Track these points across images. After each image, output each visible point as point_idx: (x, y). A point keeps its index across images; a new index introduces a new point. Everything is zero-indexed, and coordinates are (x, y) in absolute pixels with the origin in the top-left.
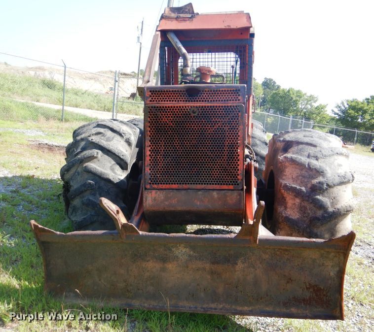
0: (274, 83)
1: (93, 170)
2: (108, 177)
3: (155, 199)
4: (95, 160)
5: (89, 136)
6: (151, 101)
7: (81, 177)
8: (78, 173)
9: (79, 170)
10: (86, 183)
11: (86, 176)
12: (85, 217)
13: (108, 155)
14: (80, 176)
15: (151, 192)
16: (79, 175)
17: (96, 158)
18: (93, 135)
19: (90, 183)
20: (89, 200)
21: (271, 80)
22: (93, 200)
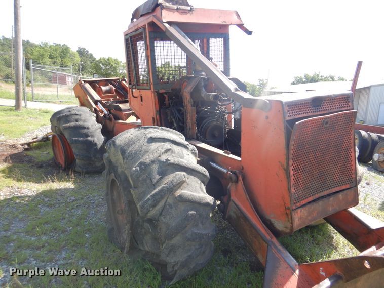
0: (87, 51)
1: (190, 198)
2: (206, 201)
3: (301, 218)
4: (184, 185)
5: (160, 156)
6: (289, 116)
7: (176, 209)
8: (170, 205)
9: (170, 201)
10: (187, 215)
11: (182, 207)
12: (189, 254)
13: (192, 175)
14: (174, 208)
15: (297, 212)
16: (172, 208)
17: (185, 182)
18: (162, 154)
19: (192, 214)
20: (195, 233)
21: (84, 49)
22: (198, 232)
